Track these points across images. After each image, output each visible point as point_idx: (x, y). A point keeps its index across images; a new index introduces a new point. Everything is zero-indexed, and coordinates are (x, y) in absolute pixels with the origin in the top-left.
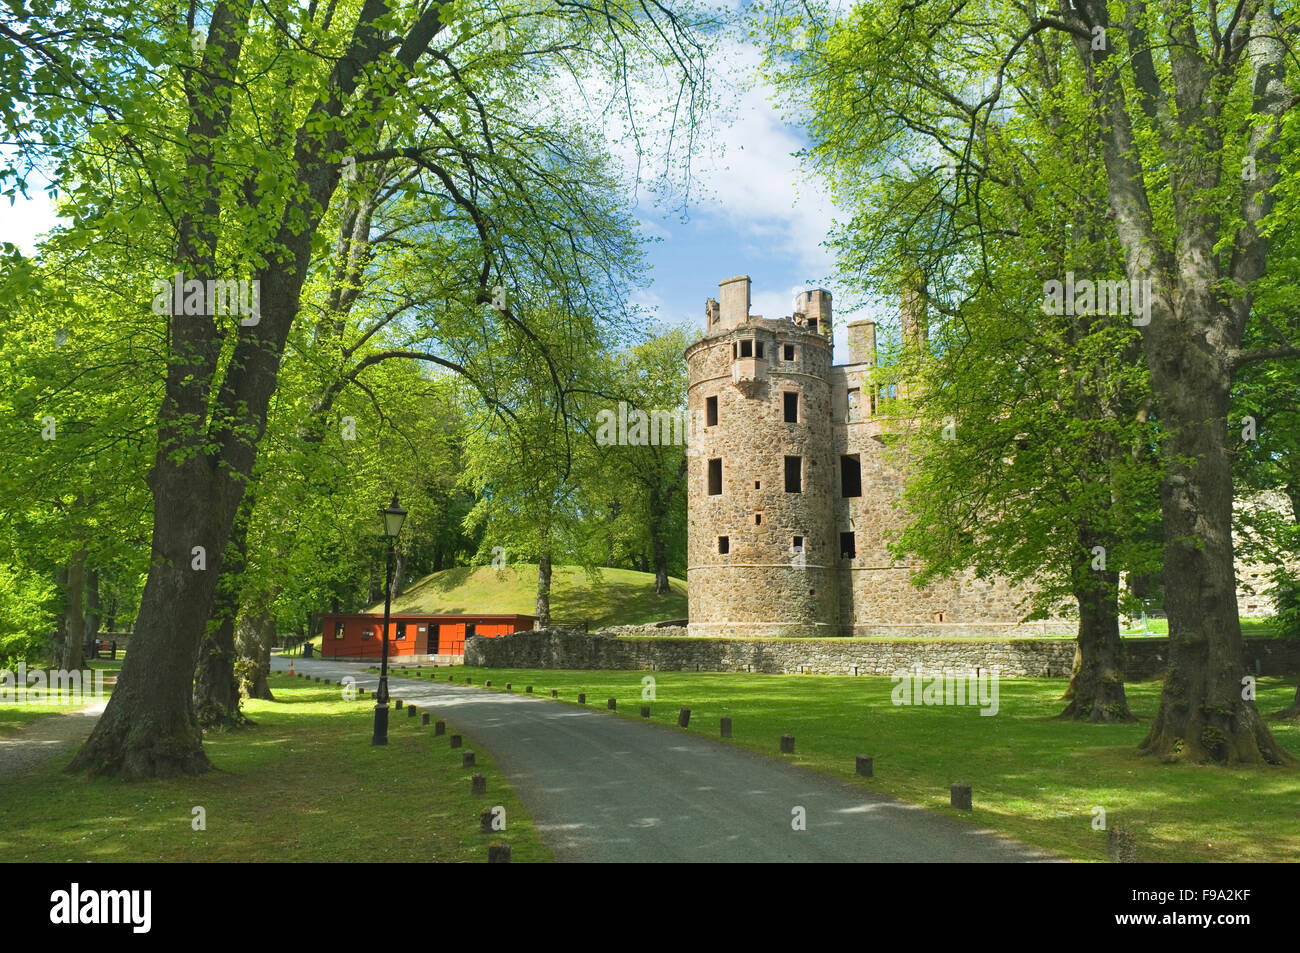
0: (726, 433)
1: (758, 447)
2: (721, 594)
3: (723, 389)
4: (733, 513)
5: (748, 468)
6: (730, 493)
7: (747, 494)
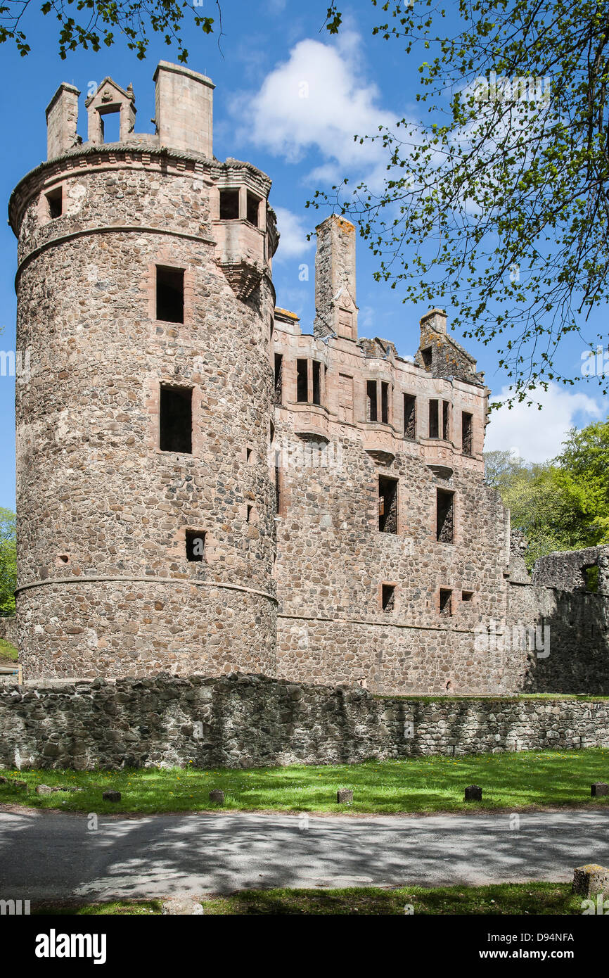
0: (202, 344)
1: (248, 391)
2: (192, 630)
3: (198, 262)
4: (214, 493)
5: (237, 421)
6: (209, 456)
7: (237, 467)
